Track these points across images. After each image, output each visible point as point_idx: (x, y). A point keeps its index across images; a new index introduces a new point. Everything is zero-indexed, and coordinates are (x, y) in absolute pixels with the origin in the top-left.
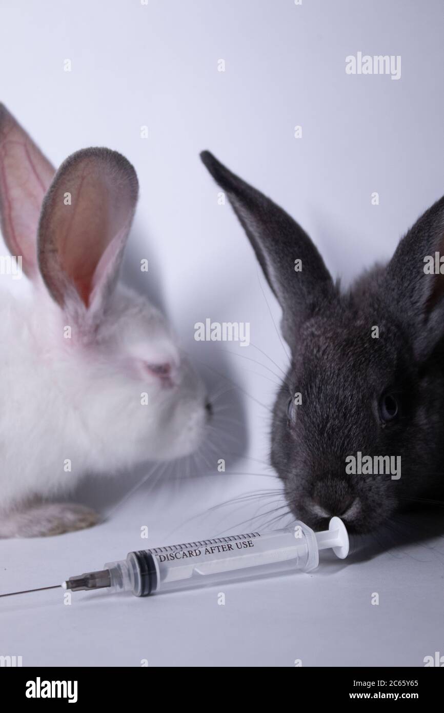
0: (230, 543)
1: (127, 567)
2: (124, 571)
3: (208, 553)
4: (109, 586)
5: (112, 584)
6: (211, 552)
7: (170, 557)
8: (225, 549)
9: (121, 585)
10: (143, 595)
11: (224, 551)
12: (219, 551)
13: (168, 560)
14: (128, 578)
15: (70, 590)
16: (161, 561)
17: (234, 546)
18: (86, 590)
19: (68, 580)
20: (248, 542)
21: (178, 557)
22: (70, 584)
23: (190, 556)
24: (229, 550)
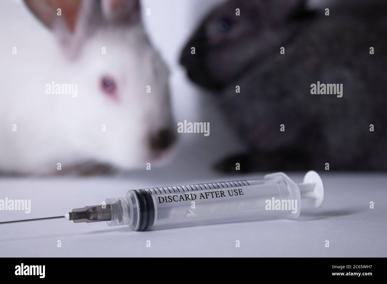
0: (223, 190)
1: (128, 203)
2: (124, 207)
3: (202, 198)
4: (110, 220)
5: (112, 218)
6: (205, 197)
7: (168, 199)
8: (218, 196)
9: (121, 219)
10: (140, 230)
11: (217, 197)
12: (213, 197)
13: (167, 201)
14: (127, 213)
15: (72, 221)
16: (160, 202)
17: (226, 194)
18: (87, 222)
19: (71, 211)
20: (239, 190)
21: (175, 199)
22: (72, 215)
23: (187, 200)
24: (222, 196)
